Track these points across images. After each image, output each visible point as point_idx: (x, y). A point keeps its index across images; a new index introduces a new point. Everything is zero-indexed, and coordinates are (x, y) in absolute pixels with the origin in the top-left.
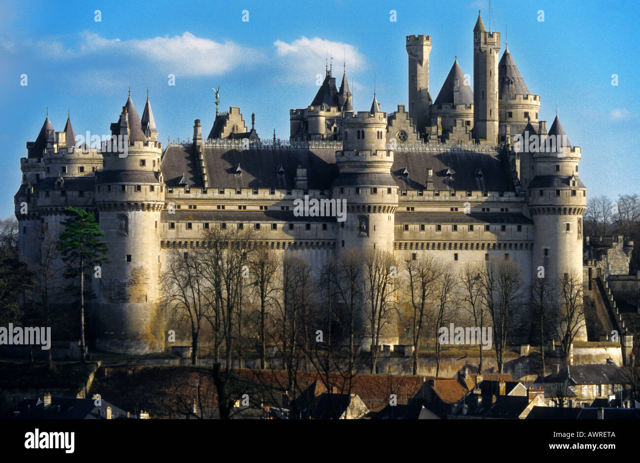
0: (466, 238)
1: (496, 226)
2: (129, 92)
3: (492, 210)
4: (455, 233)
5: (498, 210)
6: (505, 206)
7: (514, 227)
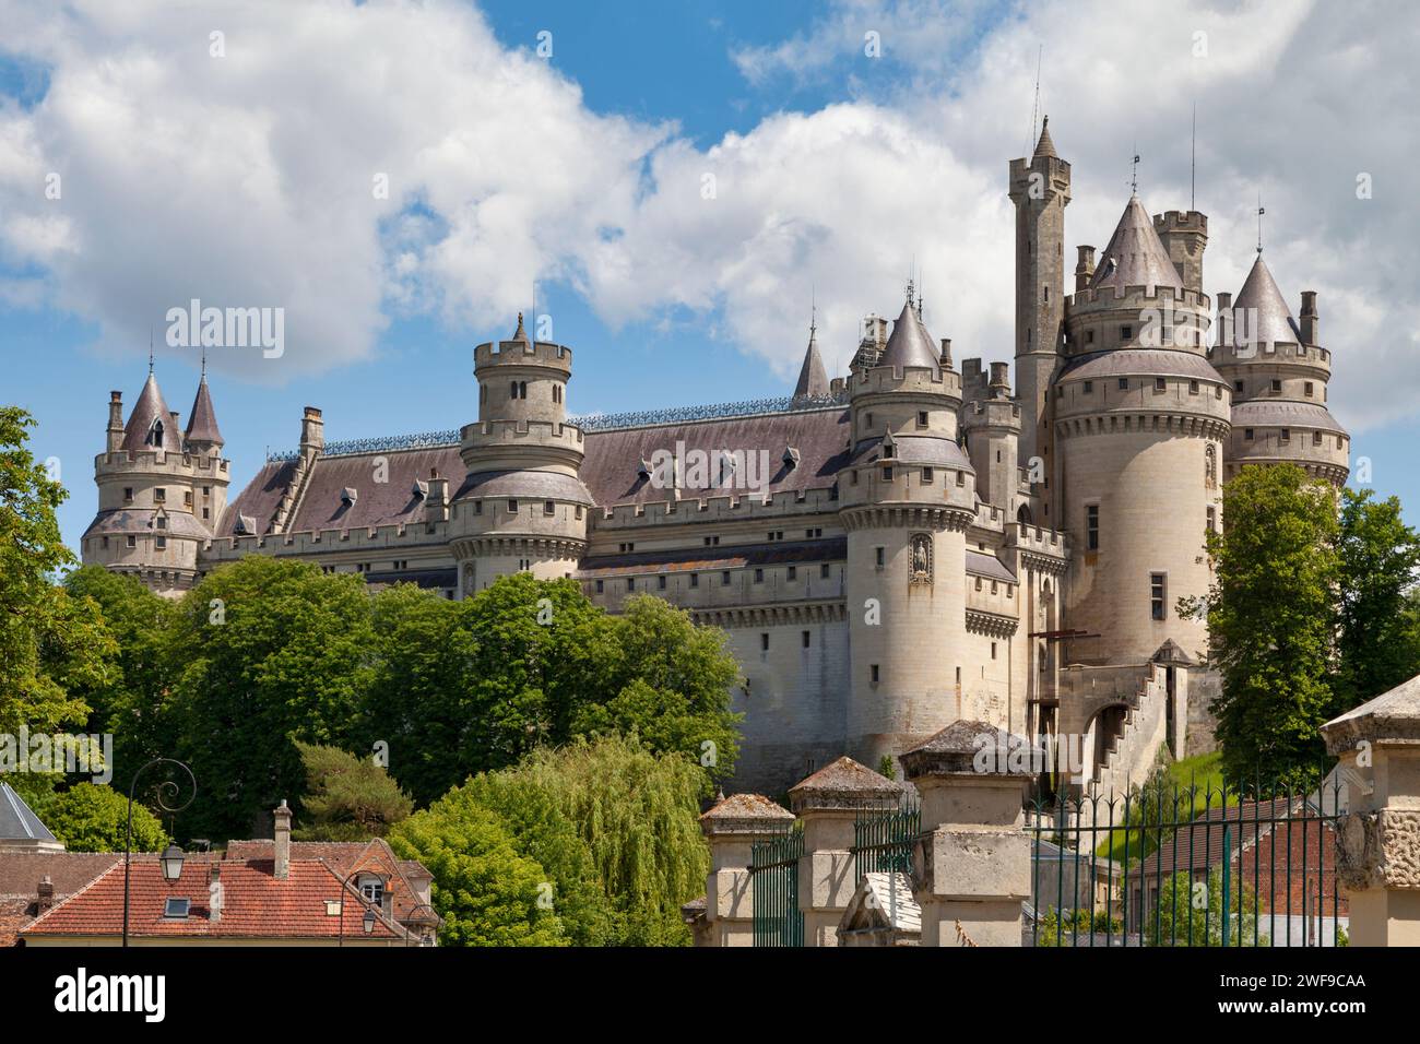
0: (716, 602)
1: (777, 570)
2: (151, 365)
3: (789, 536)
4: (693, 592)
5: (801, 535)
6: (813, 524)
7: (815, 568)
